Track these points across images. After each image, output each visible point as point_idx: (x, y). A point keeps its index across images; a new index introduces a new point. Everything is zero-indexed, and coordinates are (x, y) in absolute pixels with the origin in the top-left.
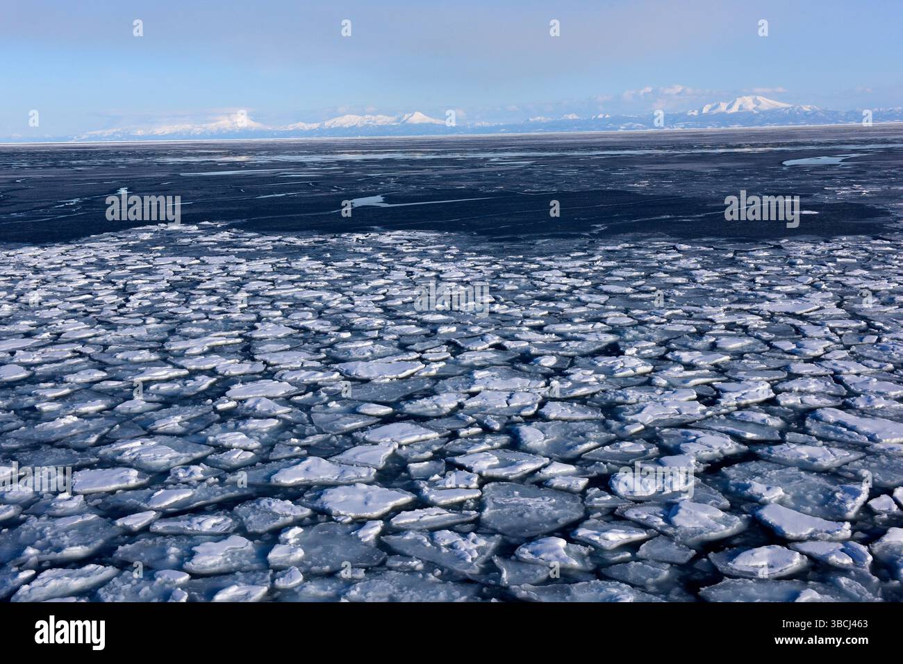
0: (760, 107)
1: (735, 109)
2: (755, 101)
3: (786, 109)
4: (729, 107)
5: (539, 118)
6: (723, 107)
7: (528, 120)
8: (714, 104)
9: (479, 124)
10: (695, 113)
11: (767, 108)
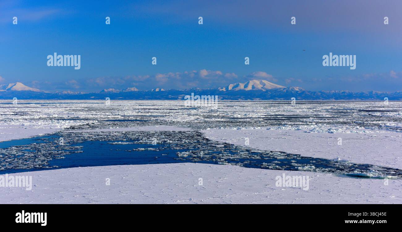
0: (265, 87)
1: (250, 88)
2: (261, 83)
3: (284, 89)
4: (246, 86)
5: (111, 89)
6: (242, 86)
7: (103, 91)
8: (235, 84)
9: (66, 93)
10: (224, 89)
11: (270, 88)
